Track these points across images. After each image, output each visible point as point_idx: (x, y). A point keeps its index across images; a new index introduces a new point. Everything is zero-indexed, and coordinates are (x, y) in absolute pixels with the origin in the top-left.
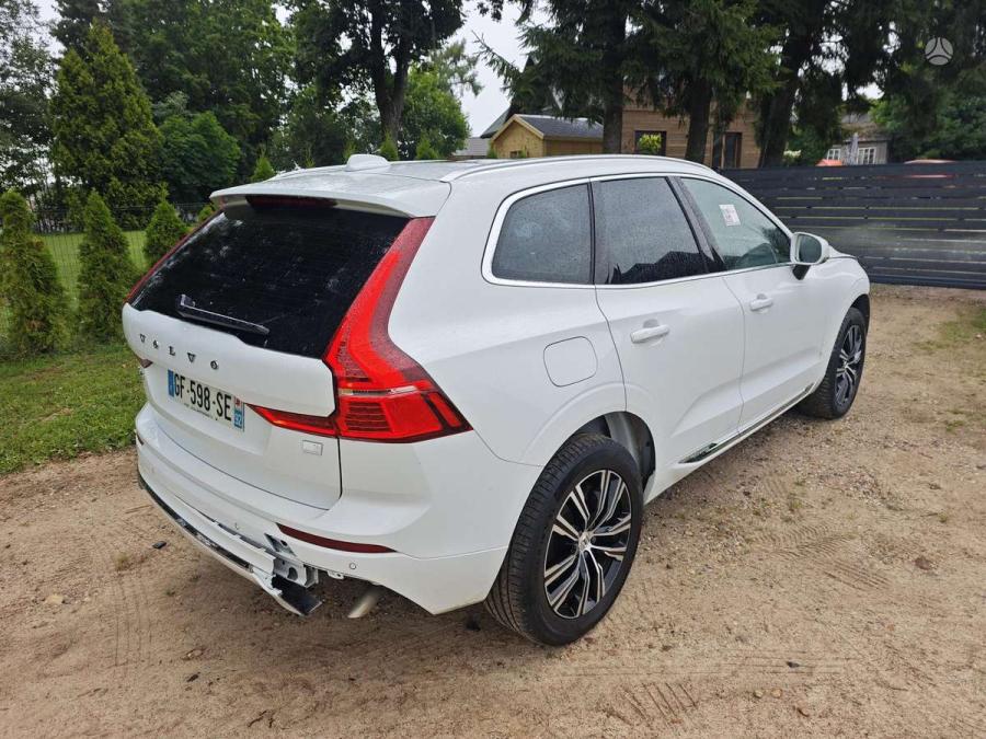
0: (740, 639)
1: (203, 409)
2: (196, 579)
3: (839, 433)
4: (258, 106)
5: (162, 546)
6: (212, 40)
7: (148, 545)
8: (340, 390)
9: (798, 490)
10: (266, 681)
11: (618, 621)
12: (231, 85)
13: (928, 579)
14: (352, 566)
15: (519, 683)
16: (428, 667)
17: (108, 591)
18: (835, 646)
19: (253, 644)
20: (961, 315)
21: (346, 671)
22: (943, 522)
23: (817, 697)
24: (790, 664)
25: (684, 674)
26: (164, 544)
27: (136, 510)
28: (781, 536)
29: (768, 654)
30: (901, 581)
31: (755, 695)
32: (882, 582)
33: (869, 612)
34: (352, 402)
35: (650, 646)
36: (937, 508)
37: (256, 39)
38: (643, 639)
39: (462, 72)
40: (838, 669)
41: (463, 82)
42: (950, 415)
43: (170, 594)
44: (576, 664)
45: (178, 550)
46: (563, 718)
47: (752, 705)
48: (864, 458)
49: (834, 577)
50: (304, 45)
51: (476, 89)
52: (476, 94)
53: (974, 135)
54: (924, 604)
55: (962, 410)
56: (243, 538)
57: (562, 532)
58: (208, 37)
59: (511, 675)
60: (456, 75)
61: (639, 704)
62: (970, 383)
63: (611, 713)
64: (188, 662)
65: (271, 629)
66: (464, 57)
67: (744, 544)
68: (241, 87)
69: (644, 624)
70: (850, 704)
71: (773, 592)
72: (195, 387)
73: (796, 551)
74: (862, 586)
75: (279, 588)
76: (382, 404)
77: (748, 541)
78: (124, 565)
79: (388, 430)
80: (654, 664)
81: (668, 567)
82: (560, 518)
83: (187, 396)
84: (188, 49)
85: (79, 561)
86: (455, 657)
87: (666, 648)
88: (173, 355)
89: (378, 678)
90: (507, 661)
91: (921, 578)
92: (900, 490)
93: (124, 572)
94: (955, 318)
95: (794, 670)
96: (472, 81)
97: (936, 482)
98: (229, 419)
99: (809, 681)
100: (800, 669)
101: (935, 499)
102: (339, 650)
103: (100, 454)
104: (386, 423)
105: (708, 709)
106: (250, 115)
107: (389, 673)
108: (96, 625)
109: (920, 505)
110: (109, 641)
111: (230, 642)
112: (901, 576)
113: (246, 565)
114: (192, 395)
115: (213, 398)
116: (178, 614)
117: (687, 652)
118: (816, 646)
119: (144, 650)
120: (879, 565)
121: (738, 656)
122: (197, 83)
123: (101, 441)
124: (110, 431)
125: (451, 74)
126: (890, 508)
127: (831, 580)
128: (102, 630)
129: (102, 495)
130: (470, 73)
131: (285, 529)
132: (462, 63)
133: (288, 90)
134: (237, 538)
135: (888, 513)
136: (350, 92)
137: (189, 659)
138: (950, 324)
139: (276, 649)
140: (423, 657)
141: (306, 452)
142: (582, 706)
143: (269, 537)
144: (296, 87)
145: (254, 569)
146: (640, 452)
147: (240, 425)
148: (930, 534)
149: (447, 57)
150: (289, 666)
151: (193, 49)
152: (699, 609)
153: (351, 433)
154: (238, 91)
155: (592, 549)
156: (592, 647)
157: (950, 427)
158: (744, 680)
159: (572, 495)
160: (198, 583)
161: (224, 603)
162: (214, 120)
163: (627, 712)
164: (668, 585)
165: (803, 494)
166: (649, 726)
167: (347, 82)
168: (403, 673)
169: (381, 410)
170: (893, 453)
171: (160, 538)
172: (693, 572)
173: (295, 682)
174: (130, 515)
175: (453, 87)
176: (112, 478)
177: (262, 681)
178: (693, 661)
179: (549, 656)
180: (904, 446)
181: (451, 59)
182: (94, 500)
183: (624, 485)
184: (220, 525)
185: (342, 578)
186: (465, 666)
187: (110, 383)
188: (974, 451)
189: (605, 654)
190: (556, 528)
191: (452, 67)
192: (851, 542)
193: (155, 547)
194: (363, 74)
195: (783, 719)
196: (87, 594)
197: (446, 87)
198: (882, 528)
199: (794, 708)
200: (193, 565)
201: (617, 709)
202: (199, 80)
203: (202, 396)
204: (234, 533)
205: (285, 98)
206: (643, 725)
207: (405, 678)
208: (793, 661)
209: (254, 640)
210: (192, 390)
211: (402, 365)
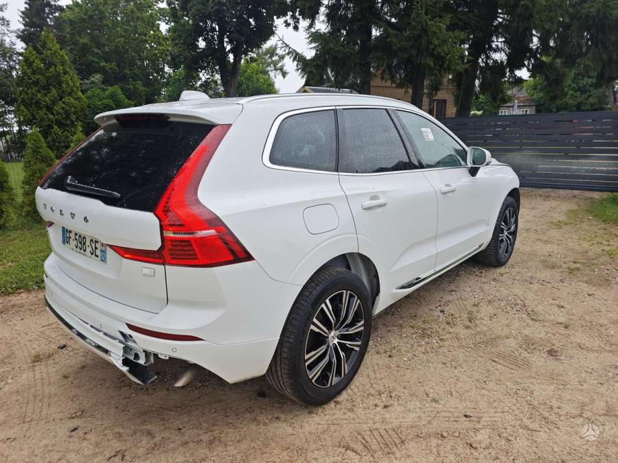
0: (434, 400)
1: (82, 251)
2: (84, 367)
3: (502, 275)
4: (148, 83)
5: (64, 347)
6: (120, 41)
7: (54, 347)
8: (164, 232)
9: (474, 309)
10: (123, 431)
11: (356, 390)
12: (130, 70)
13: (556, 363)
14: (174, 350)
15: (290, 430)
16: (230, 421)
17: (24, 376)
18: (495, 404)
19: (117, 408)
20: (580, 206)
21: (177, 424)
22: (566, 327)
23: (482, 437)
24: (466, 416)
25: (397, 423)
26: (65, 346)
27: (49, 325)
28: (463, 337)
29: (451, 410)
30: (539, 364)
31: (442, 436)
32: (526, 364)
33: (517, 383)
34: (172, 240)
35: (376, 406)
36: (562, 319)
37: (146, 41)
38: (371, 401)
39: (275, 64)
40: (497, 419)
41: (276, 70)
42: (571, 264)
43: (65, 377)
44: (327, 417)
45: (73, 349)
46: (317, 452)
47: (440, 442)
48: (518, 290)
49: (496, 362)
50: (176, 45)
51: (284, 74)
52: (284, 77)
53: (588, 102)
54: (553, 377)
55: (578, 261)
56: (105, 334)
57: (317, 330)
58: (117, 40)
59: (284, 425)
60: (272, 65)
61: (367, 442)
62: (584, 245)
63: (348, 448)
64: (73, 420)
65: (129, 398)
66: (277, 54)
67: (439, 342)
68: (137, 71)
69: (372, 391)
70: (504, 441)
71: (456, 371)
72: (77, 237)
73: (472, 346)
74: (514, 367)
75: (127, 366)
76: (192, 241)
77: (441, 340)
78: (37, 359)
79: (197, 259)
80: (377, 418)
81: (390, 356)
82: (315, 320)
83: (73, 243)
84: (104, 48)
85: (8, 357)
86: (249, 415)
87: (386, 407)
88: (62, 215)
89: (197, 428)
90: (283, 416)
91: (551, 363)
92: (539, 309)
93: (36, 364)
94: (576, 207)
95: (468, 419)
96: (281, 69)
97: (562, 304)
98: (97, 256)
99: (478, 426)
100: (472, 418)
101: (561, 314)
102: (173, 411)
103: (29, 291)
104: (195, 255)
105: (412, 446)
106: (142, 88)
107: (205, 425)
108: (14, 398)
109: (552, 317)
110: (21, 407)
111: (102, 407)
112: (539, 360)
113: (106, 351)
114: (75, 242)
115: (88, 243)
116: (69, 390)
117: (400, 409)
118: (483, 404)
119: (44, 412)
120: (525, 354)
121: (432, 411)
122: (109, 68)
123: (30, 283)
124: (37, 277)
125: (269, 65)
126: (532, 319)
127: (494, 364)
128: (17, 400)
129: (28, 316)
130: (280, 64)
131: (131, 327)
132: (275, 58)
133: (167, 73)
134: (101, 334)
135: (531, 323)
136: (205, 74)
137: (73, 418)
138: (573, 211)
139: (131, 410)
140: (228, 414)
141: (145, 275)
142: (329, 443)
143: (121, 333)
144: (172, 71)
145: (112, 354)
146: (370, 281)
147: (104, 260)
148: (557, 335)
149: (266, 54)
150: (139, 421)
151: (106, 48)
152: (408, 382)
153: (173, 261)
154: (135, 74)
155: (338, 342)
156: (338, 406)
157: (571, 271)
158: (435, 426)
159: (323, 305)
160: (85, 370)
161: (100, 382)
162: (119, 91)
163: (359, 447)
164: (389, 367)
165: (478, 312)
166: (372, 456)
167: (204, 68)
168: (214, 425)
169: (191, 245)
170: (535, 287)
171: (63, 342)
172: (406, 359)
173: (142, 431)
174: (44, 328)
175: (270, 73)
176: (36, 306)
177: (120, 431)
178: (402, 415)
179: (310, 412)
180: (543, 282)
181: (269, 55)
182: (22, 319)
183: (359, 301)
184: (91, 326)
185: (168, 358)
186: (254, 420)
188: (586, 285)
189: (347, 411)
190: (312, 327)
191: (269, 60)
192: (508, 340)
193: (59, 348)
194: (213, 63)
195: (460, 450)
196: (10, 377)
197: (266, 73)
198: (527, 332)
199: (467, 443)
200: (83, 359)
201: (352, 445)
202: (110, 67)
203: (81, 242)
204: (99, 331)
205: (164, 78)
206: (369, 455)
207: (215, 428)
208: (468, 414)
209: (118, 405)
210: (76, 239)
211: (206, 217)
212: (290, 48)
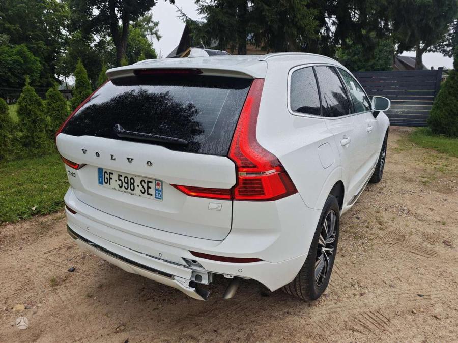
0: (391, 286)
1: (129, 190)
2: (101, 286)
3: (382, 189)
4: (48, 43)
5: (73, 270)
6: (21, 7)
7: (64, 271)
8: (239, 173)
9: (378, 215)
10: (169, 338)
11: (334, 284)
12: (33, 31)
13: (453, 250)
14: (241, 270)
15: (303, 322)
16: (253, 319)
17: (51, 299)
18: (433, 284)
19: (152, 319)
20: (402, 137)
21: (210, 327)
22: (444, 224)
23: (438, 310)
24: (419, 295)
25: (375, 306)
26: (75, 269)
27: (49, 252)
28: (382, 236)
29: (407, 292)
30: (442, 252)
31: (413, 312)
32: (433, 253)
33: (438, 268)
34: (245, 180)
35: (354, 295)
36: (438, 219)
37: (45, 8)
38: (350, 292)
39: (151, 29)
40: (440, 295)
41: (152, 34)
42: (422, 179)
43: (90, 296)
44: (324, 308)
45: (84, 272)
46: (333, 336)
47: (414, 317)
48: (397, 199)
49: (415, 253)
50: (75, 11)
51: (158, 38)
52: (159, 39)
55: (425, 176)
56: (165, 261)
57: (321, 243)
58: (18, 5)
59: (296, 318)
60: (148, 30)
61: (364, 324)
62: (421, 165)
63: (353, 331)
64: (118, 334)
65: (158, 309)
66: (152, 22)
67: (370, 242)
68: (38, 33)
69: (346, 284)
70: (454, 311)
71: (393, 262)
72: (122, 179)
73: (391, 242)
74: (428, 256)
75: (193, 287)
76: (262, 180)
77: (370, 240)
78: (55, 283)
80: (360, 303)
81: (343, 256)
82: (321, 236)
83: (115, 183)
84: (7, 11)
85: (26, 284)
86: (264, 312)
87: (362, 295)
88: (114, 159)
89: (229, 328)
90: (290, 310)
91: (449, 250)
92: (419, 212)
93: (56, 287)
94: (400, 138)
95: (422, 298)
96: (156, 33)
97: (431, 207)
98: (151, 195)
99: (432, 302)
100: (424, 297)
101: (435, 215)
102: (201, 316)
103: (13, 222)
104: (263, 191)
105: (395, 321)
106: (45, 47)
107: (234, 325)
108: (52, 320)
109: (430, 218)
110: (64, 328)
111: (138, 320)
112: (440, 248)
113: (170, 276)
114: (120, 183)
115: (137, 182)
116: (99, 307)
117: (372, 295)
118: (425, 286)
119: (89, 330)
120: (429, 246)
121: (395, 294)
122: (14, 30)
123: (13, 216)
124: (17, 210)
125: (146, 30)
126: (419, 220)
127: (414, 254)
128: (57, 322)
129: (25, 245)
130: (155, 30)
131: (195, 253)
132: (151, 25)
133: (64, 35)
134: (161, 261)
135: (420, 222)
136: (99, 36)
137: (118, 332)
138: (399, 141)
139: (166, 320)
140: (248, 314)
141: (211, 209)
142: (338, 328)
143: (184, 259)
144: (68, 34)
145: (175, 278)
147: (159, 197)
148: (442, 230)
149: (143, 22)
150: (178, 328)
151: (10, 11)
152: (367, 274)
153: (241, 197)
154: (37, 35)
155: (325, 250)
156: (328, 298)
157: (425, 183)
158: (404, 305)
159: (324, 224)
160: (104, 288)
162: (26, 49)
163: (358, 327)
164: (346, 264)
165: (382, 217)
166: (374, 334)
167: (98, 31)
168: (241, 324)
169: (261, 183)
170: (407, 196)
171: (71, 266)
172: (355, 257)
173: (185, 336)
174: (47, 255)
175: (147, 36)
176: (26, 236)
177: (167, 338)
178: (377, 299)
179: (310, 306)
180: (411, 193)
181: (145, 23)
182: (21, 248)
184: (146, 255)
185: (232, 277)
186: (271, 316)
187: (8, 184)
188: (439, 193)
189: (336, 301)
190: (319, 241)
191: (146, 26)
192: (413, 236)
193: (69, 271)
194: (105, 28)
195: (430, 322)
196: (38, 302)
197: (144, 36)
198: (422, 229)
199: (432, 316)
200: (96, 279)
201: (356, 328)
202: (15, 28)
203: (128, 183)
204: (159, 259)
205: (62, 39)
206: (371, 333)
207: (244, 326)
208: (420, 293)
209: (152, 317)
210: (119, 180)
212: (187, 17)
